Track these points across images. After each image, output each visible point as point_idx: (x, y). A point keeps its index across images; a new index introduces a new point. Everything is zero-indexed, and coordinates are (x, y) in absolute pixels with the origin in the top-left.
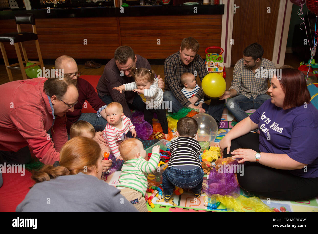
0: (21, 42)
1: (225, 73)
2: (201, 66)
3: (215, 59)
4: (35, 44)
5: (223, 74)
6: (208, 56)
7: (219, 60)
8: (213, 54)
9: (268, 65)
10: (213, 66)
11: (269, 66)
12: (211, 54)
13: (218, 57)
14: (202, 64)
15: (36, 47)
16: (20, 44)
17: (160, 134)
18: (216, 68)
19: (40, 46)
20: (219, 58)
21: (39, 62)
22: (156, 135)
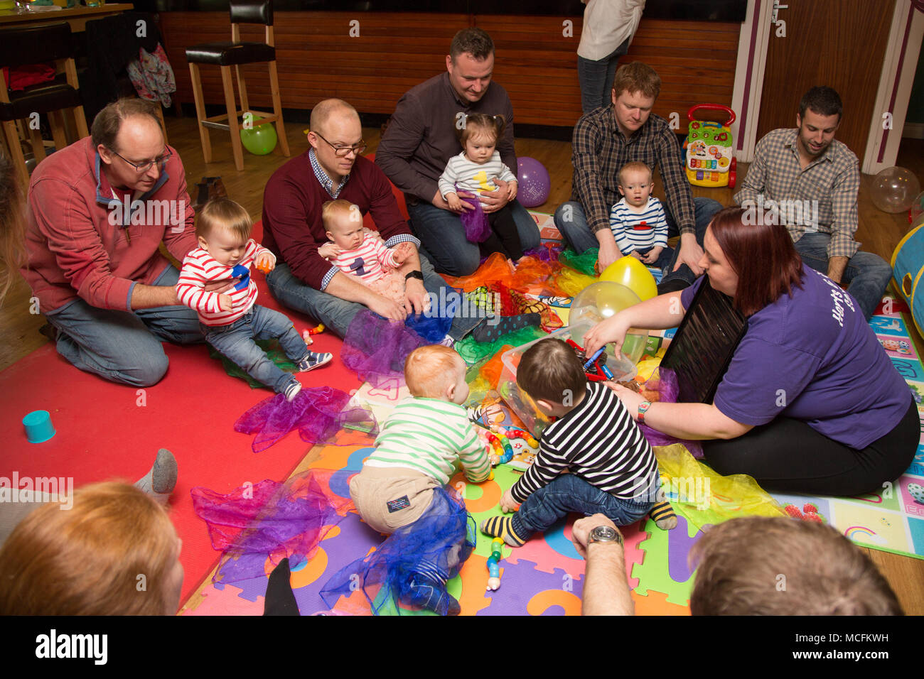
0: (237, 66)
1: (734, 175)
2: (669, 146)
3: (710, 136)
4: (268, 72)
5: (730, 176)
6: (693, 127)
7: (722, 140)
8: (708, 123)
9: (842, 158)
10: (704, 155)
11: (842, 161)
12: (700, 122)
13: (718, 131)
14: (671, 142)
15: (269, 79)
16: (235, 68)
17: (538, 305)
18: (712, 161)
19: (279, 77)
20: (722, 134)
21: (273, 115)
22: (527, 307)
